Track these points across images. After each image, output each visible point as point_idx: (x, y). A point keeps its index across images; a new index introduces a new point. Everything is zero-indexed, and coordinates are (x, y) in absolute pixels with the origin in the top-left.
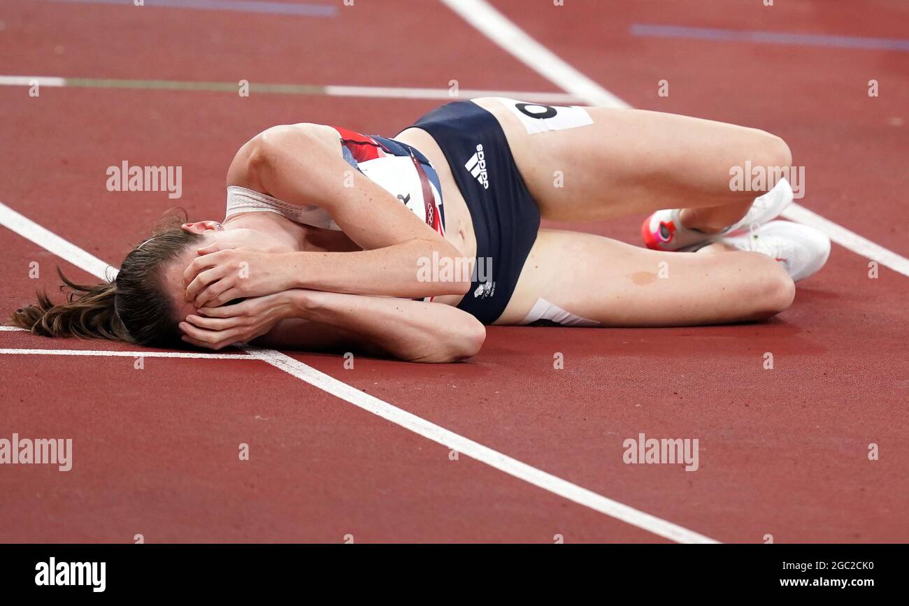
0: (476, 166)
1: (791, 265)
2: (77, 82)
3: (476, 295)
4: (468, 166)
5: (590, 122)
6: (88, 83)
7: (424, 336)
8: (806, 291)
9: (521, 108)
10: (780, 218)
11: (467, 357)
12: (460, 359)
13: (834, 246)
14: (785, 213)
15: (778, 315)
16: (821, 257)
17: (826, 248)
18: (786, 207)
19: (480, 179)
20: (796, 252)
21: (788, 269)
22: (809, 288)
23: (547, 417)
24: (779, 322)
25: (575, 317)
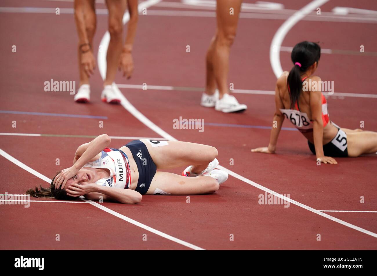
0: (139, 155)
1: (219, 180)
2: (44, 135)
3: (140, 187)
4: (137, 155)
5: (168, 144)
6: (46, 135)
7: (127, 198)
8: (222, 186)
9: (151, 141)
10: (216, 169)
11: (138, 203)
12: (136, 203)
13: (229, 175)
14: (217, 167)
15: (215, 192)
16: (226, 178)
17: (227, 176)
18: (217, 166)
19: (140, 158)
20: (220, 177)
21: (218, 181)
22: (223, 186)
23: (159, 217)
24: (216, 194)
25: (165, 192)
